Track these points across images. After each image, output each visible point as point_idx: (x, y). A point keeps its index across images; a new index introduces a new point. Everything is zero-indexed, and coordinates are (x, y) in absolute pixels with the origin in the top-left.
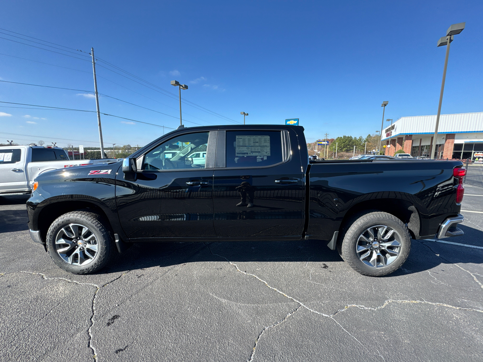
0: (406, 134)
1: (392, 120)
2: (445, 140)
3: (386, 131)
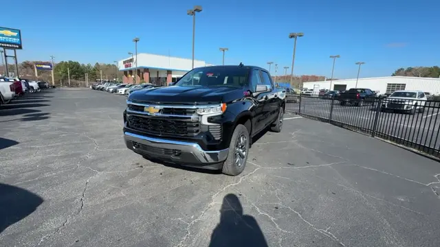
0: (145, 68)
1: (132, 53)
2: (166, 75)
3: (124, 62)
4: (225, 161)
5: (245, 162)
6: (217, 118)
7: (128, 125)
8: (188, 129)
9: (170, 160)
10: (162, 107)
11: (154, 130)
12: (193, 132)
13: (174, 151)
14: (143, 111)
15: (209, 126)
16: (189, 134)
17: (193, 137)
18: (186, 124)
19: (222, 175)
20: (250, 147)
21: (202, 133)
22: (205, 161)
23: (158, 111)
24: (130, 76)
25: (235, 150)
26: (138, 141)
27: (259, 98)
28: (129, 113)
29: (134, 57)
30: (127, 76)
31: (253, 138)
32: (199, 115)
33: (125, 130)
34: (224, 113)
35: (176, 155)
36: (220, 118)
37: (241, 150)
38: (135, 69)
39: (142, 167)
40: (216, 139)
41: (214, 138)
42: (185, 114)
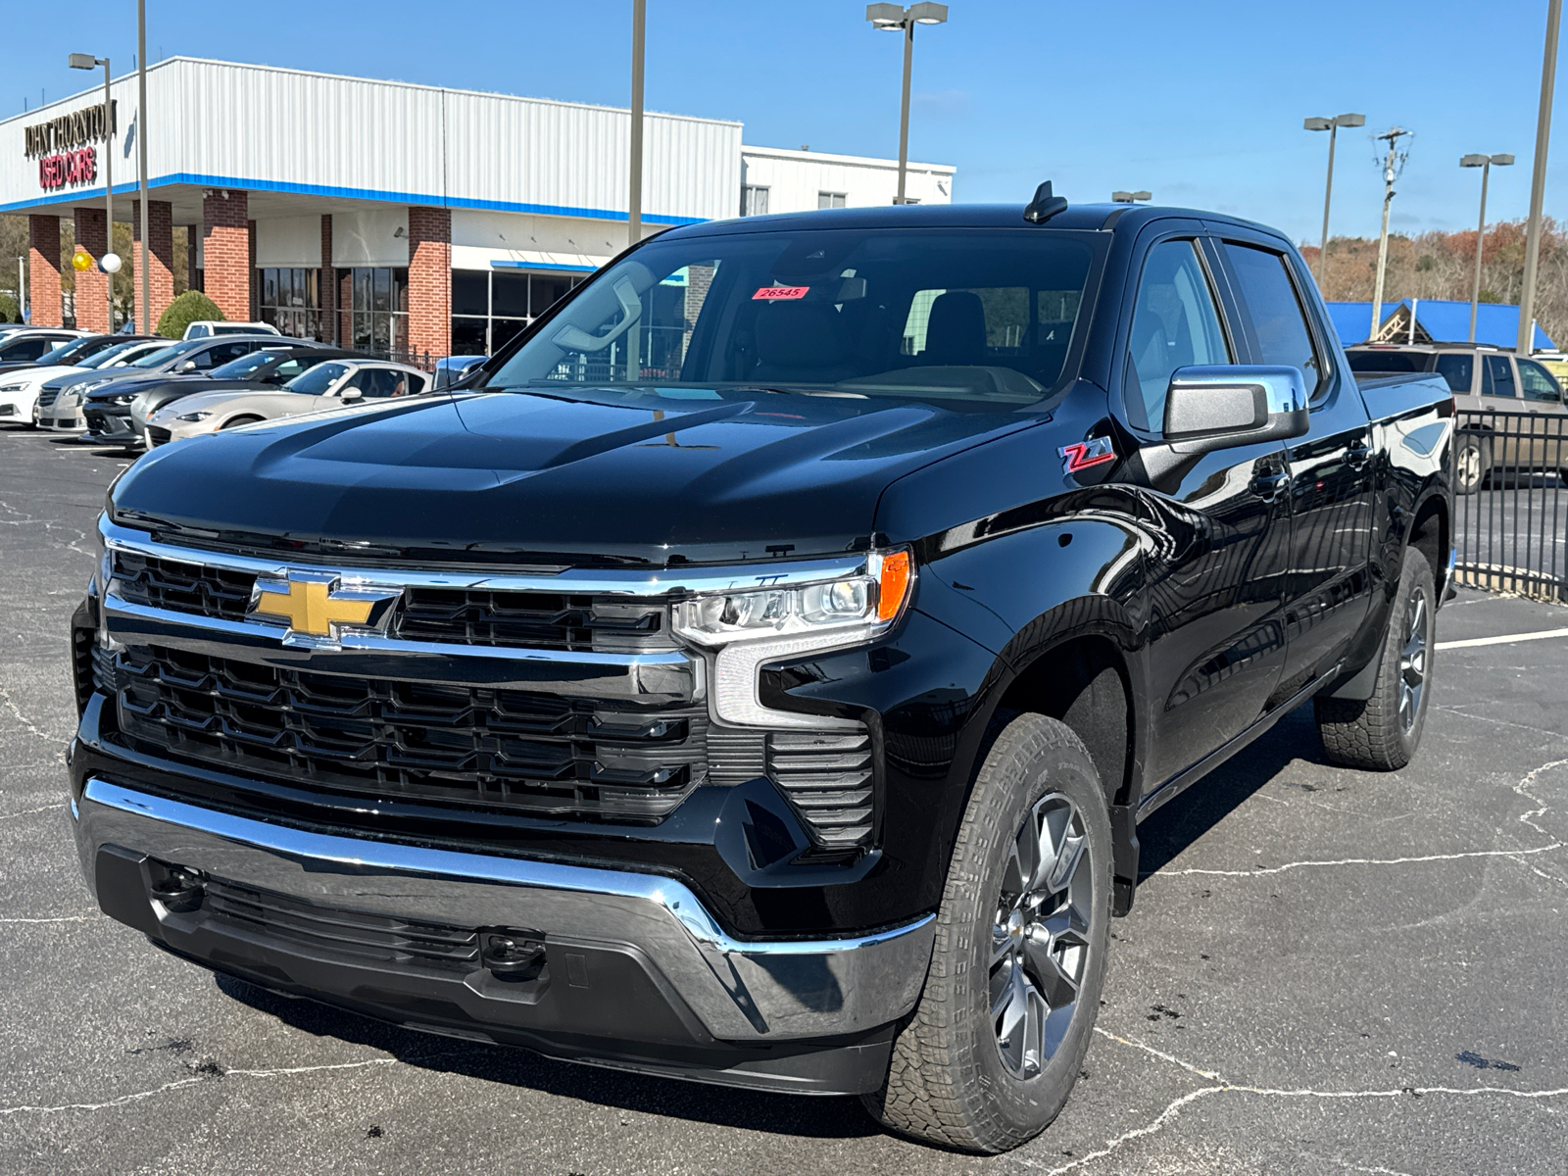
0: (215, 185)
1: (106, 63)
2: (405, 245)
3: (36, 140)
4: (902, 1023)
5: (1084, 1034)
6: (832, 672)
7: (108, 725)
8: (610, 757)
9: (450, 1010)
10: (397, 581)
11: (325, 766)
12: (640, 783)
13: (492, 939)
14: (240, 607)
15: (770, 734)
16: (610, 803)
17: (642, 822)
18: (585, 723)
19: (882, 1143)
20: (1123, 904)
21: (712, 792)
22: (740, 1028)
23: (362, 612)
24: (81, 257)
25: (985, 935)
26: (195, 859)
27: (1191, 482)
28: (118, 624)
29: (125, 94)
30: (53, 253)
31: (1142, 831)
32: (692, 648)
33: (87, 765)
34: (898, 629)
35: (503, 977)
36: (858, 670)
37: (1041, 934)
38: (129, 198)
39: (213, 1069)
40: (829, 838)
41: (809, 830)
42: (583, 642)
